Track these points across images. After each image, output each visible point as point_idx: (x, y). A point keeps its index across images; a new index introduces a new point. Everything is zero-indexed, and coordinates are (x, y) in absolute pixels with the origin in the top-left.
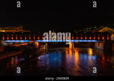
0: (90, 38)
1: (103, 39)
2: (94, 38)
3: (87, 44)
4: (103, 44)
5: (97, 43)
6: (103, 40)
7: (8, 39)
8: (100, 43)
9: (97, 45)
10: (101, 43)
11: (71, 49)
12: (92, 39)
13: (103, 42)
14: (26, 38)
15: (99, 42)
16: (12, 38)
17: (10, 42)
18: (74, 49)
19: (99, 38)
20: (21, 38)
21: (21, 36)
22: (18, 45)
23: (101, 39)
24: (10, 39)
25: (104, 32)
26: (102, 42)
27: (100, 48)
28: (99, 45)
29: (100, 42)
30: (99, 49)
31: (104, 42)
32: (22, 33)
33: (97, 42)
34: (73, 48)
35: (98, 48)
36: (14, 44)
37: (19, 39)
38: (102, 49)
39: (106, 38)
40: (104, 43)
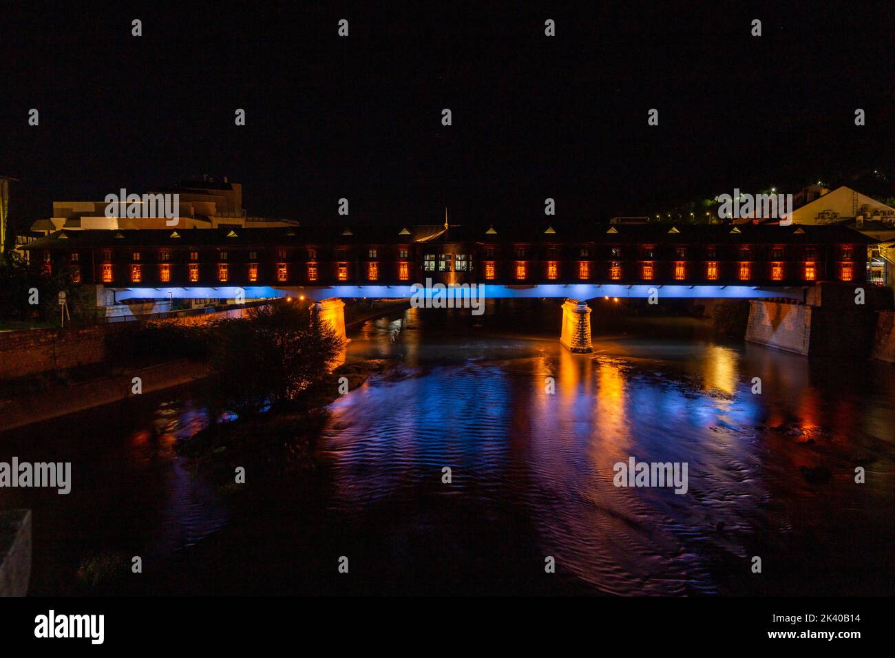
0: (712, 272)
1: (810, 274)
2: (744, 272)
3: (700, 317)
4: (809, 311)
5: (764, 306)
6: (811, 283)
7: (137, 277)
8: (784, 306)
9: (767, 321)
10: (793, 310)
11: (574, 351)
12: (729, 277)
13: (810, 302)
14: (254, 275)
15: (779, 301)
16: (166, 275)
17: (153, 301)
18: (589, 351)
19: (777, 272)
20: (224, 274)
21: (224, 255)
22: (202, 320)
23: (794, 278)
24: (151, 280)
25: (826, 227)
26: (804, 303)
27: (787, 344)
28: (776, 322)
29: (789, 301)
30: (782, 350)
31: (815, 298)
32: (232, 234)
33: (766, 300)
34: (582, 341)
35: (774, 340)
36: (176, 315)
37: (209, 280)
38: (800, 348)
39: (828, 272)
40: (813, 308)
